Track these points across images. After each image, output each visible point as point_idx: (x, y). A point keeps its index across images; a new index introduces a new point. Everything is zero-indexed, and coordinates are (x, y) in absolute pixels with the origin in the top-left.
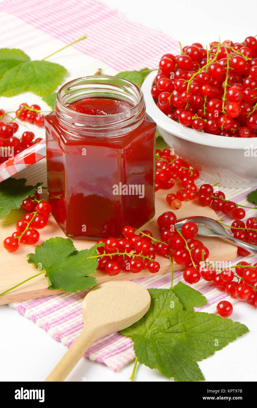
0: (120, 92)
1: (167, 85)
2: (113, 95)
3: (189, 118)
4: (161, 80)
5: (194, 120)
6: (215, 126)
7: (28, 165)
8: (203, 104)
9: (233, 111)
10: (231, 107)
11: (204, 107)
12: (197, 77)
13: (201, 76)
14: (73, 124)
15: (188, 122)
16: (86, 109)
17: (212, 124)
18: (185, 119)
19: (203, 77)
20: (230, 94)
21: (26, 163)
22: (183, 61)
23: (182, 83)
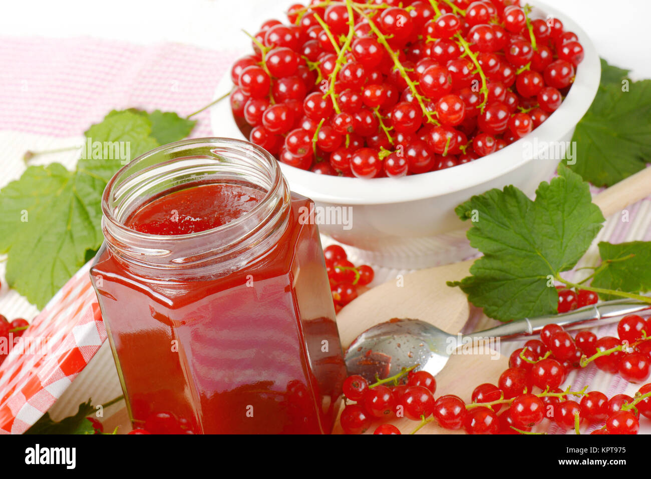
0: (209, 165)
1: (283, 117)
2: (193, 177)
3: (372, 160)
4: (268, 113)
5: (385, 159)
6: (425, 154)
7: (72, 376)
8: (379, 124)
9: (451, 111)
10: (444, 107)
11: (382, 128)
12: (341, 78)
13: (348, 73)
14: (171, 262)
15: (373, 168)
16: (155, 224)
17: (419, 154)
18: (365, 164)
19: (354, 73)
20: (429, 84)
21: (67, 373)
22: (282, 61)
23: (317, 101)
